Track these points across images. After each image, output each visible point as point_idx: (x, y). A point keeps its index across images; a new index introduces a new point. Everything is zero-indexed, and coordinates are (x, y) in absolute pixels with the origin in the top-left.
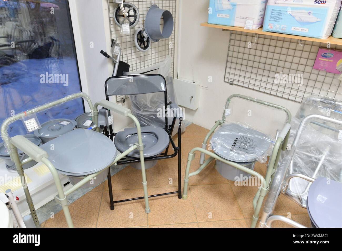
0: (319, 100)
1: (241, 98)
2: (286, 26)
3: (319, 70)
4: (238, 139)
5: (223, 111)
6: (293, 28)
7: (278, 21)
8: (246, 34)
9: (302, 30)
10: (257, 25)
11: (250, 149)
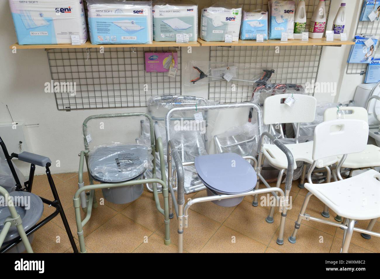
0: (160, 98)
1: (98, 119)
2: (115, 37)
3: (151, 72)
4: (118, 159)
5: (83, 140)
6: (122, 37)
7: (107, 33)
8: (67, 51)
9: (131, 38)
10: (84, 39)
11: (135, 162)
